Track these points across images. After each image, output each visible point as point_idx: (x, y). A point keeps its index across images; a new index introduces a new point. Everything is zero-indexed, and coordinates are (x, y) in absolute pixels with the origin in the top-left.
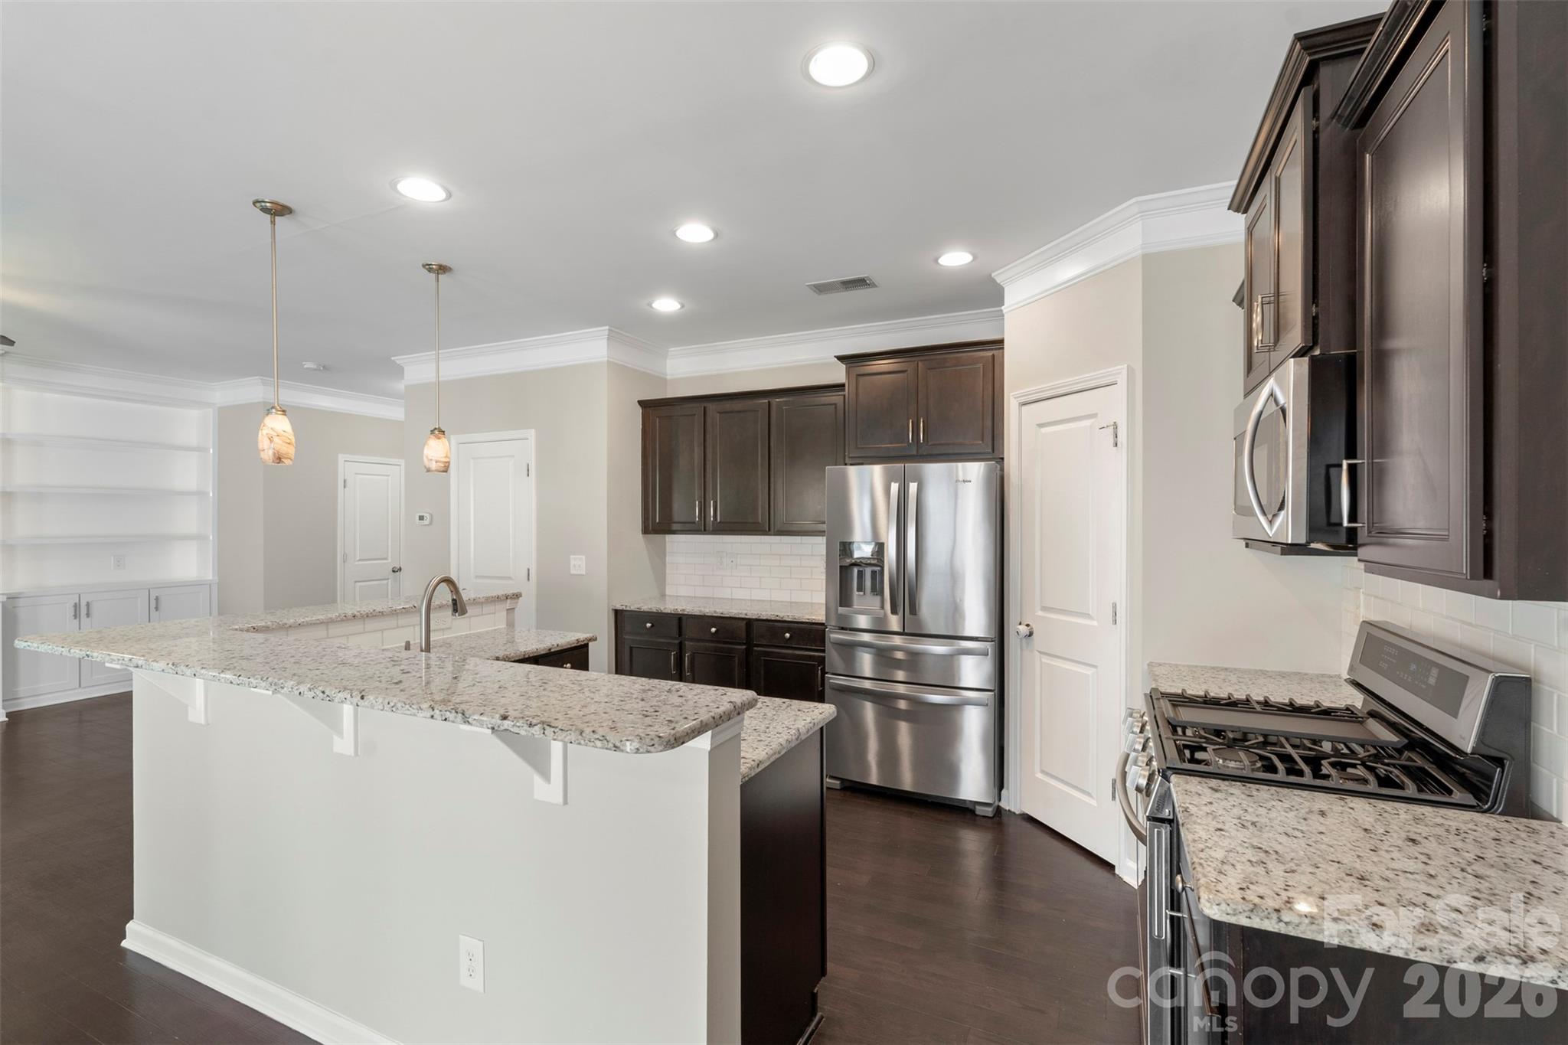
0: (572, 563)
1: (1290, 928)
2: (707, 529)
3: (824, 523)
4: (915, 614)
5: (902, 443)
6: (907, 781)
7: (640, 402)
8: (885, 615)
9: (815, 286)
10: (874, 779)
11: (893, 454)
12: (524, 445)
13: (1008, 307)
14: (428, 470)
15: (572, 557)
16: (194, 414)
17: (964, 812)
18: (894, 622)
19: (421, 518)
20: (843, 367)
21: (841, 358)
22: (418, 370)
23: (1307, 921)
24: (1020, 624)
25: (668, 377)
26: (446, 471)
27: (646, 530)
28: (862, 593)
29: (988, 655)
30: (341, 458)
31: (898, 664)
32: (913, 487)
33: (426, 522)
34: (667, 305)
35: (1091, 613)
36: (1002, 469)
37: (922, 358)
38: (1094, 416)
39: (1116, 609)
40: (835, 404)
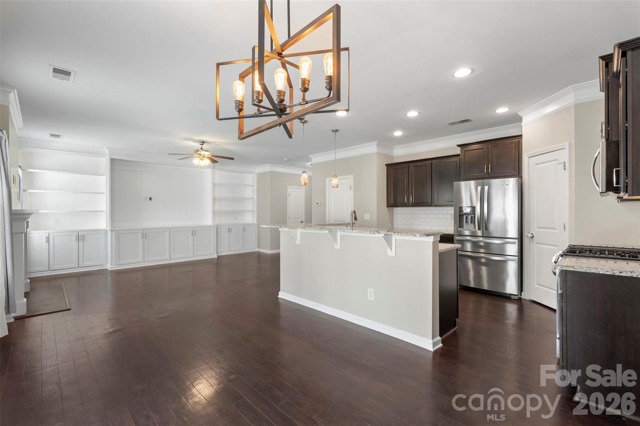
0: (365, 216)
1: (576, 269)
2: (409, 205)
3: (453, 202)
4: (487, 230)
5: (482, 173)
6: (485, 286)
7: (386, 165)
8: (476, 230)
9: (450, 123)
10: (472, 285)
11: (479, 177)
12: (349, 180)
13: (524, 124)
14: (333, 187)
15: (365, 214)
16: (251, 176)
17: (507, 298)
18: (479, 233)
19: (317, 204)
20: (459, 149)
21: (459, 146)
22: (317, 159)
23: (580, 268)
24: (529, 233)
25: (394, 156)
26: (337, 187)
27: (388, 206)
28: (467, 224)
29: (515, 244)
30: (288, 187)
31: (481, 247)
32: (486, 188)
33: (319, 205)
34: (398, 133)
35: (556, 228)
36: (522, 181)
37: (489, 143)
38: (557, 160)
39: (565, 225)
40: (456, 161)
